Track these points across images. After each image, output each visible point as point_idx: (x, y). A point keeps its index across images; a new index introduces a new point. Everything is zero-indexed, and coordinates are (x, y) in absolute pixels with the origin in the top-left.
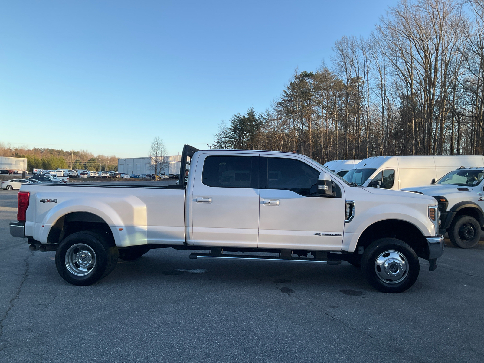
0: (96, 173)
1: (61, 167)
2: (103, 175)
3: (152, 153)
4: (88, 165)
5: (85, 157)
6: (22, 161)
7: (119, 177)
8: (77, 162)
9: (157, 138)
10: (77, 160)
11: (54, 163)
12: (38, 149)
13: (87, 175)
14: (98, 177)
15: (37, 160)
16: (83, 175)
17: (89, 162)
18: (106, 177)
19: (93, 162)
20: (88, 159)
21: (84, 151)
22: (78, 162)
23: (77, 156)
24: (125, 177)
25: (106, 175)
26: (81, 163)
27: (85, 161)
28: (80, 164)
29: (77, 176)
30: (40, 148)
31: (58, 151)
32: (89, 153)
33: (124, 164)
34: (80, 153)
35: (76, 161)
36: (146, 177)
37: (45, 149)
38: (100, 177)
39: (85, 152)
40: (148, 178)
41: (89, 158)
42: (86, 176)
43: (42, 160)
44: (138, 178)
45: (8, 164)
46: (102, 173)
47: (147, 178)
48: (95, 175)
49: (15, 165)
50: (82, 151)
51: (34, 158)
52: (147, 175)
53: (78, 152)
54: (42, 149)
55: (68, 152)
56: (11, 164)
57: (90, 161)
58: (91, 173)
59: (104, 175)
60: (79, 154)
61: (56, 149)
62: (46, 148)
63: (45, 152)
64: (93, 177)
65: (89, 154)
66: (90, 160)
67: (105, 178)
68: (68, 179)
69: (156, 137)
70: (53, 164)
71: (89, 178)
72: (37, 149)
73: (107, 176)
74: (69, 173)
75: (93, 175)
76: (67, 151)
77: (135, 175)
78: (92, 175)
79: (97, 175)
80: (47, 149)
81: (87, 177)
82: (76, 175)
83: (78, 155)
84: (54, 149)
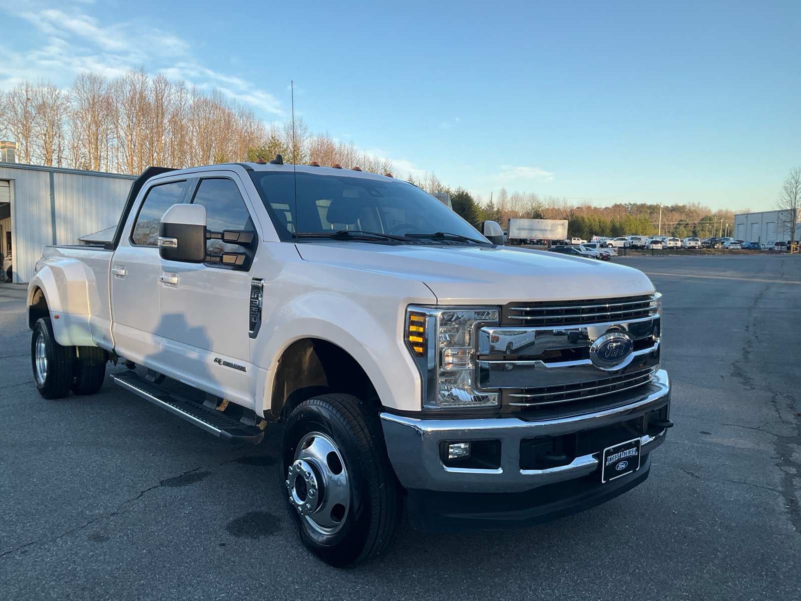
0: (678, 240)
1: (642, 233)
2: (690, 244)
3: (785, 201)
4: (698, 228)
5: (695, 214)
6: (560, 225)
7: (720, 247)
8: (681, 223)
9: (798, 170)
10: (681, 221)
11: (630, 226)
12: (621, 204)
13: (662, 244)
14: (682, 247)
15: (603, 223)
16: (654, 244)
17: (701, 222)
18: (694, 247)
19: (709, 222)
20: (700, 218)
21: (694, 204)
22: (683, 224)
23: (681, 212)
24: (731, 247)
25: (696, 244)
26: (687, 224)
27: (694, 222)
28: (685, 227)
29: (645, 246)
30: (623, 204)
31: (651, 207)
32: (702, 208)
33: (745, 224)
34: (688, 207)
35: (679, 221)
36: (774, 248)
37: (631, 205)
38: (684, 248)
39: (695, 207)
40: (778, 248)
41: (702, 216)
42: (659, 247)
43: (612, 222)
44: (759, 248)
45: (541, 230)
46: (689, 240)
47: (776, 249)
48: (676, 244)
49: (551, 231)
50: (691, 205)
51: (599, 219)
52: (777, 244)
53: (684, 207)
54: (626, 204)
55: (668, 207)
56: (546, 230)
57: (704, 222)
58: (670, 240)
59: (693, 244)
60: (685, 210)
61: (648, 204)
62: (632, 203)
63: (631, 209)
64: (672, 248)
65: (704, 209)
66: (702, 220)
67: (693, 249)
68: (615, 251)
69: (794, 168)
70: (628, 228)
71: (666, 249)
72: (619, 205)
73: (696, 246)
74: (631, 241)
75: (672, 244)
76: (665, 207)
77: (752, 243)
78: (670, 244)
79: (679, 244)
80: (634, 205)
81: (661, 248)
82: (642, 244)
83: (684, 212)
84: (645, 204)
